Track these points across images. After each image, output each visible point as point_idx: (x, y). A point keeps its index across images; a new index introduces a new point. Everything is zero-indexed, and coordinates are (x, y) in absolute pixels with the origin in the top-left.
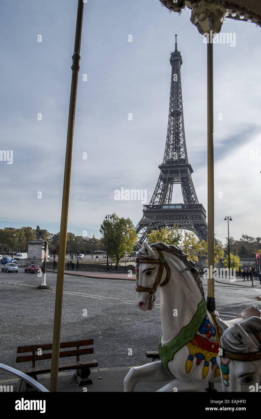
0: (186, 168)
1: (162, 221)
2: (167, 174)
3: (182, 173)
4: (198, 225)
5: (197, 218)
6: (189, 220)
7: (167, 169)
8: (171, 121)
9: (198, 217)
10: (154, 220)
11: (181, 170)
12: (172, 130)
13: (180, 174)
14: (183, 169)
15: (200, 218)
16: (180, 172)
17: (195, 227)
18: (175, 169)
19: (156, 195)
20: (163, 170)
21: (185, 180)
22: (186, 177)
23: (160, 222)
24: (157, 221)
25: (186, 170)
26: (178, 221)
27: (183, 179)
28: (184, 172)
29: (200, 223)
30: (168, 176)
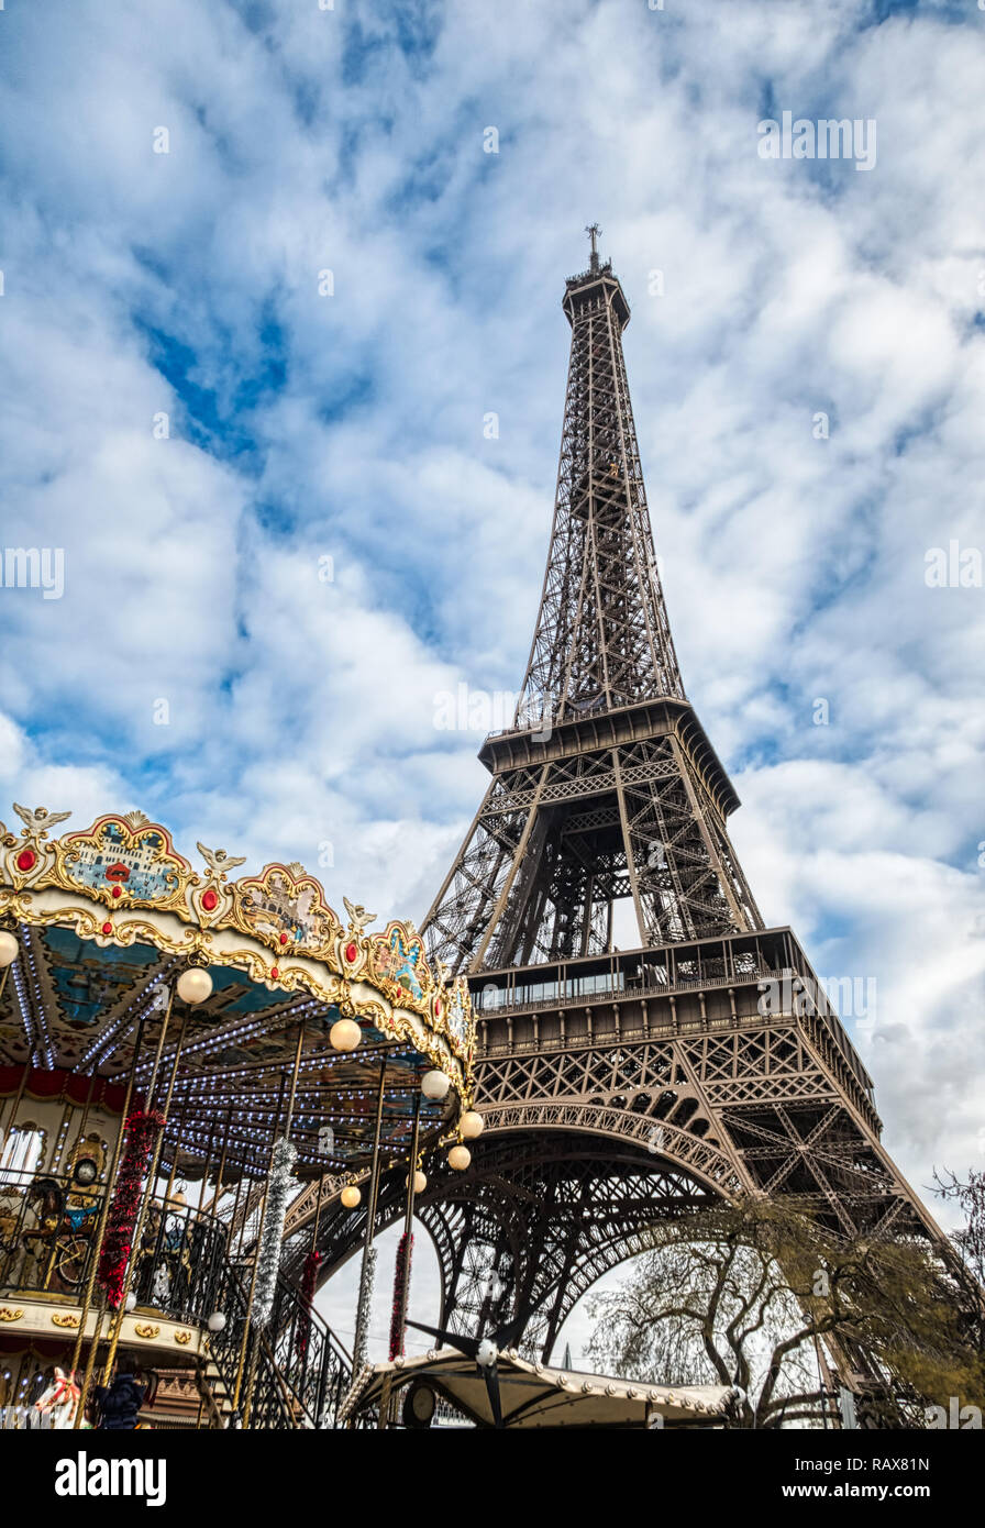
0: (659, 730)
2: (531, 786)
3: (632, 764)
4: (765, 1117)
5: (754, 1053)
6: (681, 1077)
7: (535, 760)
9: (768, 1052)
11: (628, 748)
13: (617, 770)
14: (642, 735)
15: (784, 1050)
16: (622, 758)
17: (741, 1139)
18: (589, 747)
20: (504, 767)
21: (656, 799)
22: (660, 785)
25: (658, 741)
26: (581, 1099)
27: (641, 795)
28: (646, 757)
29: (791, 1098)
30: (538, 795)
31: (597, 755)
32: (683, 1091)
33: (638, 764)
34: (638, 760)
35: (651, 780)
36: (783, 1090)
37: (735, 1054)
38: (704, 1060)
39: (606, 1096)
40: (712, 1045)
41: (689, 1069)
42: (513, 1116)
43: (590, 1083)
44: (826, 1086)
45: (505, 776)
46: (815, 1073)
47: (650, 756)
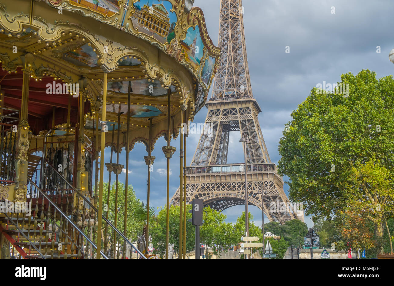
0: (248, 105)
1: (210, 192)
2: (218, 115)
3: (242, 114)
4: (268, 198)
6: (254, 189)
7: (219, 108)
8: (224, 30)
9: (269, 185)
10: (198, 191)
11: (241, 109)
12: (226, 44)
13: (238, 115)
14: (244, 106)
16: (240, 112)
17: (265, 201)
18: (232, 107)
19: (203, 150)
20: (212, 108)
21: (247, 125)
22: (249, 121)
23: (208, 194)
24: (202, 193)
25: (248, 108)
26: (236, 192)
27: (244, 123)
28: (245, 112)
29: (272, 194)
30: (220, 118)
31: (234, 109)
32: (254, 192)
33: (243, 114)
34: (243, 113)
35: (246, 119)
36: (271, 193)
37: (263, 185)
38: (258, 185)
39: (241, 191)
40: (259, 183)
41: (255, 188)
42: (223, 194)
43: (237, 189)
44: (278, 192)
45: (212, 111)
46: (276, 190)
47: (246, 112)
